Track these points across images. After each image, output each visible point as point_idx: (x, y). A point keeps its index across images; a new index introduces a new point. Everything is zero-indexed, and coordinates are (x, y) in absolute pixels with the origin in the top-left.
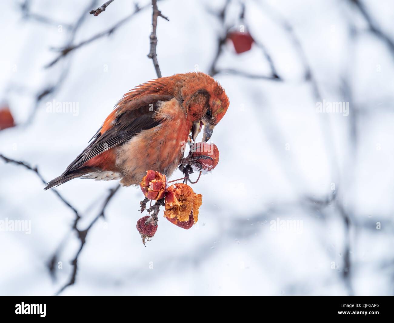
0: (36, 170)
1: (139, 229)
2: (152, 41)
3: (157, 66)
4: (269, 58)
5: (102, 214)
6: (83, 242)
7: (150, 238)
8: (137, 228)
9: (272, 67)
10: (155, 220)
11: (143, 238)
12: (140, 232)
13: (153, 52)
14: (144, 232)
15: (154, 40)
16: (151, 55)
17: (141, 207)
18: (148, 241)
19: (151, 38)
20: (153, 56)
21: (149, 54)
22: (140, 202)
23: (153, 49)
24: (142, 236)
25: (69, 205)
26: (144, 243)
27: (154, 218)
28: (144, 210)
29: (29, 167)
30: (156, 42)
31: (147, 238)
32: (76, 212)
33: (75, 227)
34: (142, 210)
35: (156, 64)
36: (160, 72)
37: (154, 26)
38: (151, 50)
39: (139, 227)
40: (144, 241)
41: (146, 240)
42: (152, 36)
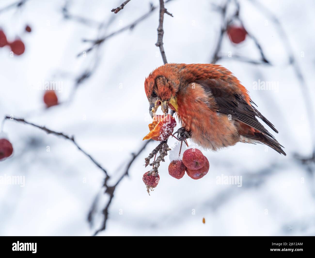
0: (73, 139)
1: (145, 181)
2: (159, 33)
3: (163, 53)
4: (259, 47)
5: (127, 173)
6: (112, 196)
7: (153, 188)
8: (143, 180)
9: (262, 54)
10: (155, 172)
11: (148, 188)
12: (146, 183)
13: (160, 42)
14: (149, 184)
15: (161, 32)
16: (158, 44)
17: (145, 162)
18: (152, 190)
19: (158, 30)
20: (160, 44)
21: (157, 43)
22: (145, 159)
23: (160, 39)
24: (147, 186)
25: (99, 166)
26: (148, 192)
27: (155, 170)
28: (148, 165)
29: (67, 137)
30: (163, 34)
31: (151, 188)
32: (105, 172)
33: (105, 185)
34: (146, 165)
35: (162, 51)
36: (166, 57)
37: (161, 21)
38: (159, 40)
39: (145, 180)
40: (148, 191)
41: (150, 190)
42: (159, 29)
